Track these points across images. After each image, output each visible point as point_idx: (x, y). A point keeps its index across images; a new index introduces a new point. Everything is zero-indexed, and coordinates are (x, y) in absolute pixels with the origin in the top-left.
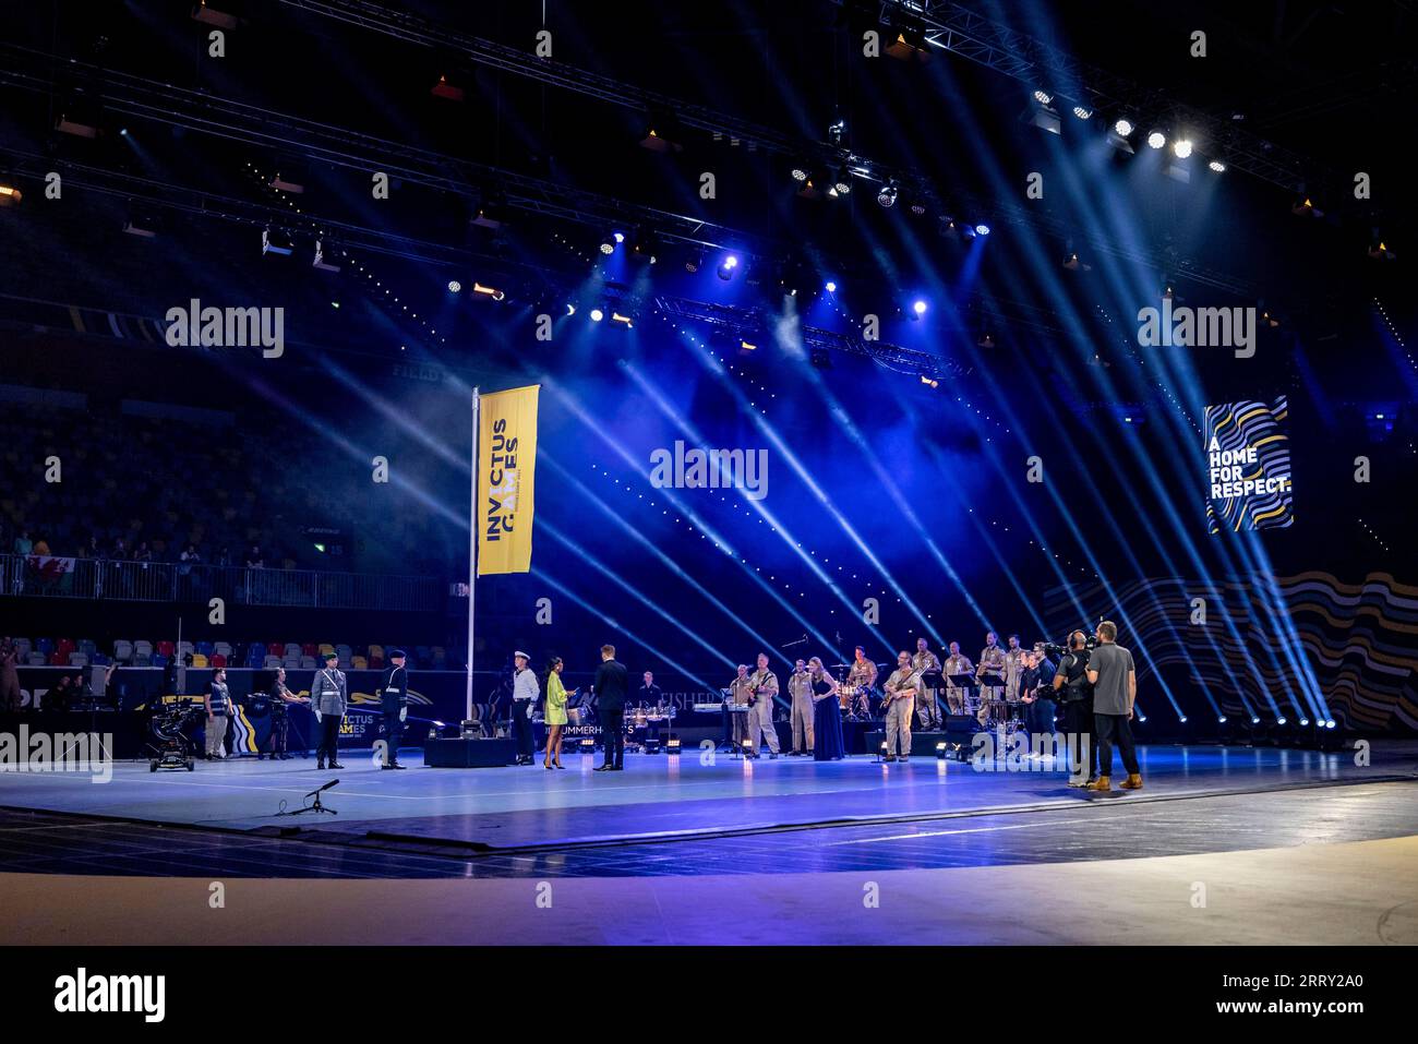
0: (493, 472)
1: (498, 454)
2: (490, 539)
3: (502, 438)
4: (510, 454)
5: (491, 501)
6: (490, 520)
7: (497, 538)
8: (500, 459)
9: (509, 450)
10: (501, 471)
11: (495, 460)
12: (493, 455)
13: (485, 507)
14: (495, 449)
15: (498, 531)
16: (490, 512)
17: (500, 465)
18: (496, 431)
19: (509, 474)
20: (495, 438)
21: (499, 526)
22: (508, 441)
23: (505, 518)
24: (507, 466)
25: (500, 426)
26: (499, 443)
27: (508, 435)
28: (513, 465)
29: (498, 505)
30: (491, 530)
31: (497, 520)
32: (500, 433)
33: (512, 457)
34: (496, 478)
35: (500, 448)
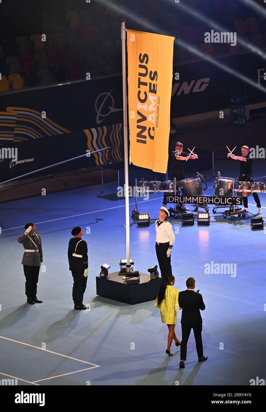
0: (139, 92)
1: (143, 79)
2: (138, 141)
3: (145, 67)
4: (153, 82)
5: (139, 113)
6: (138, 127)
7: (145, 142)
8: (145, 84)
9: (152, 79)
10: (145, 93)
11: (140, 83)
12: (139, 79)
13: (133, 116)
14: (140, 74)
15: (145, 137)
16: (139, 121)
17: (145, 89)
18: (142, 61)
19: (151, 96)
20: (141, 66)
21: (146, 133)
22: (151, 72)
23: (150, 129)
24: (151, 91)
25: (144, 58)
26: (143, 71)
27: (151, 67)
28: (154, 91)
29: (144, 118)
30: (139, 135)
31: (144, 129)
32: (144, 64)
33: (154, 85)
34: (142, 97)
35: (145, 75)
